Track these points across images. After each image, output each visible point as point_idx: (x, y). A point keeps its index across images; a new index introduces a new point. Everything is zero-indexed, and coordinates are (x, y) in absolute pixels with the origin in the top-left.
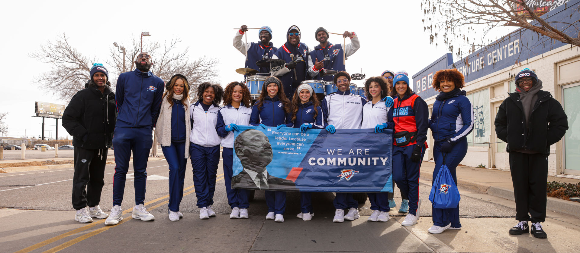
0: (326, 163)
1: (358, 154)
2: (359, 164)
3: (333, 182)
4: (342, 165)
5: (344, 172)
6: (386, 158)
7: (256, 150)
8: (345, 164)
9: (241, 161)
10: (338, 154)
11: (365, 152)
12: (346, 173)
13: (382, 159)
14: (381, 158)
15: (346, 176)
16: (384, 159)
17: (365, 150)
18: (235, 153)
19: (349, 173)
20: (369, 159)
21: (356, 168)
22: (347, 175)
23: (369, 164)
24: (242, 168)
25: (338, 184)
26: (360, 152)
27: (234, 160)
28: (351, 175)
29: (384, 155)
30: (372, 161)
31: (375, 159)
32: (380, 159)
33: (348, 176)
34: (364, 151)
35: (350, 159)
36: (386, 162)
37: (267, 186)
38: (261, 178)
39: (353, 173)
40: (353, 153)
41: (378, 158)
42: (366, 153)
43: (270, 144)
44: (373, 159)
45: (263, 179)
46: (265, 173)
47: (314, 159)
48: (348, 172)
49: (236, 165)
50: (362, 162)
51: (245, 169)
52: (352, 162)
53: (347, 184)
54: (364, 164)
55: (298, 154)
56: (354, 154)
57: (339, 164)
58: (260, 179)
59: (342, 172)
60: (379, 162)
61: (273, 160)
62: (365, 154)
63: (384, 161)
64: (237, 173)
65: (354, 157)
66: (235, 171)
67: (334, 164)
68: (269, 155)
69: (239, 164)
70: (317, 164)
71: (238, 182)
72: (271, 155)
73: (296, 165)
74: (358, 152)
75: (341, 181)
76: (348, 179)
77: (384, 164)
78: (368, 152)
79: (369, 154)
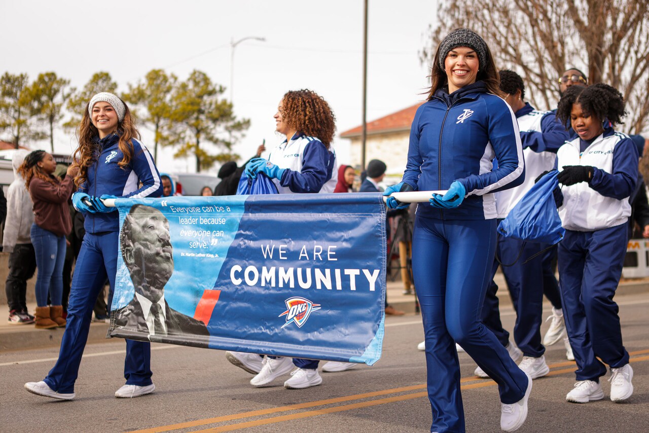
0: (260, 279)
1: (315, 259)
2: (319, 287)
3: (272, 330)
4: (286, 285)
5: (293, 304)
6: (376, 272)
7: (149, 249)
8: (292, 285)
9: (132, 277)
10: (281, 258)
11: (329, 253)
12: (295, 307)
13: (366, 272)
14: (364, 270)
15: (295, 316)
16: (372, 274)
17: (330, 247)
18: (122, 258)
19: (302, 309)
20: (338, 272)
21: (316, 295)
22: (297, 313)
23: (339, 286)
24: (133, 291)
25: (279, 335)
26: (319, 254)
27: (118, 274)
28: (305, 312)
29: (370, 263)
30: (345, 279)
31: (352, 273)
32: (361, 272)
33: (300, 316)
34: (327, 252)
35: (299, 271)
36: (377, 283)
37: (164, 334)
38: (157, 315)
39: (310, 309)
40: (306, 255)
41: (357, 272)
42: (332, 256)
43: (169, 235)
44: (347, 272)
45: (159, 317)
46: (161, 303)
47: (239, 269)
48: (299, 305)
50: (324, 279)
51: (137, 294)
52: (305, 281)
53: (300, 336)
54: (329, 286)
55: (212, 256)
56: (308, 259)
57: (281, 285)
58: (156, 317)
59: (288, 303)
60: (362, 281)
61: (175, 273)
62: (329, 259)
63: (372, 279)
65: (308, 265)
67: (273, 284)
68: (168, 259)
69: (128, 283)
70: (244, 283)
71: (124, 324)
72: (171, 259)
73: (209, 286)
74: (315, 254)
75: (286, 328)
76: (300, 323)
77: (372, 288)
78: (334, 253)
79: (336, 259)
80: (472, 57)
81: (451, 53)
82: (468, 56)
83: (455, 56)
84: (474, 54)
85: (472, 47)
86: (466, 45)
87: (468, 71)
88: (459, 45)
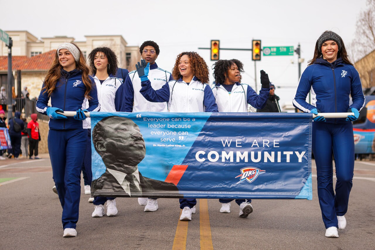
0: (220, 158)
1: (264, 146)
2: (266, 161)
3: (230, 185)
4: (242, 161)
5: (245, 171)
6: (303, 153)
7: (122, 143)
8: (246, 160)
9: (103, 159)
10: (237, 146)
11: (274, 143)
12: (247, 172)
14: (296, 152)
15: (247, 177)
16: (300, 153)
17: (274, 140)
18: (94, 148)
19: (252, 173)
20: (279, 153)
21: (261, 166)
22: (249, 175)
23: (279, 160)
24: (105, 168)
25: (236, 187)
26: (267, 144)
27: (93, 158)
28: (254, 175)
29: (299, 148)
30: (284, 157)
31: (288, 154)
32: (294, 153)
33: (250, 177)
34: (273, 143)
35: (253, 153)
36: (303, 158)
37: (139, 192)
38: (131, 181)
39: (258, 173)
40: (257, 144)
41: (292, 153)
42: (276, 145)
43: (141, 134)
44: (285, 153)
45: (133, 182)
46: (136, 174)
47: (203, 153)
48: (250, 171)
49: (96, 165)
50: (269, 157)
51: (108, 169)
52: (256, 157)
53: (249, 187)
54: (273, 160)
55: (180, 146)
56: (258, 146)
57: (238, 160)
58: (130, 182)
59: (242, 171)
60: (294, 158)
61: (146, 156)
62: (274, 147)
63: (300, 157)
64: (98, 176)
65: (259, 150)
66: (95, 173)
67: (232, 160)
68: (141, 148)
69: (100, 163)
70: (208, 160)
71: (101, 188)
72: (144, 148)
73: (178, 163)
74: (264, 144)
75: (240, 183)
76: (250, 181)
77: (300, 160)
78: (278, 143)
79: (279, 147)
80: (335, 44)
81: (323, 44)
82: (332, 44)
83: (326, 45)
84: (335, 43)
85: (334, 40)
86: (331, 39)
87: (333, 51)
88: (327, 40)
